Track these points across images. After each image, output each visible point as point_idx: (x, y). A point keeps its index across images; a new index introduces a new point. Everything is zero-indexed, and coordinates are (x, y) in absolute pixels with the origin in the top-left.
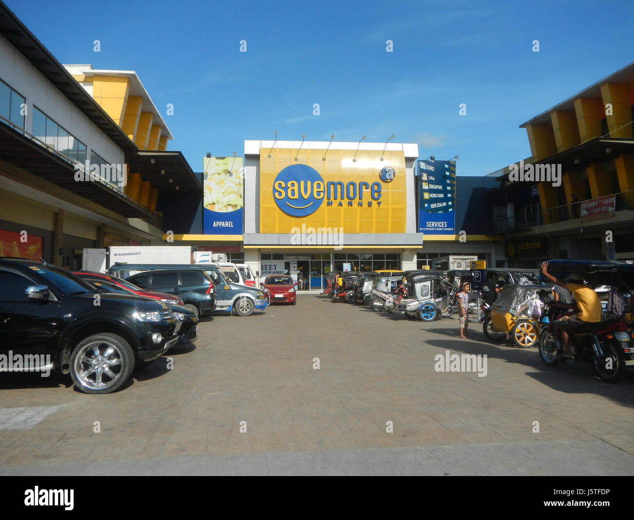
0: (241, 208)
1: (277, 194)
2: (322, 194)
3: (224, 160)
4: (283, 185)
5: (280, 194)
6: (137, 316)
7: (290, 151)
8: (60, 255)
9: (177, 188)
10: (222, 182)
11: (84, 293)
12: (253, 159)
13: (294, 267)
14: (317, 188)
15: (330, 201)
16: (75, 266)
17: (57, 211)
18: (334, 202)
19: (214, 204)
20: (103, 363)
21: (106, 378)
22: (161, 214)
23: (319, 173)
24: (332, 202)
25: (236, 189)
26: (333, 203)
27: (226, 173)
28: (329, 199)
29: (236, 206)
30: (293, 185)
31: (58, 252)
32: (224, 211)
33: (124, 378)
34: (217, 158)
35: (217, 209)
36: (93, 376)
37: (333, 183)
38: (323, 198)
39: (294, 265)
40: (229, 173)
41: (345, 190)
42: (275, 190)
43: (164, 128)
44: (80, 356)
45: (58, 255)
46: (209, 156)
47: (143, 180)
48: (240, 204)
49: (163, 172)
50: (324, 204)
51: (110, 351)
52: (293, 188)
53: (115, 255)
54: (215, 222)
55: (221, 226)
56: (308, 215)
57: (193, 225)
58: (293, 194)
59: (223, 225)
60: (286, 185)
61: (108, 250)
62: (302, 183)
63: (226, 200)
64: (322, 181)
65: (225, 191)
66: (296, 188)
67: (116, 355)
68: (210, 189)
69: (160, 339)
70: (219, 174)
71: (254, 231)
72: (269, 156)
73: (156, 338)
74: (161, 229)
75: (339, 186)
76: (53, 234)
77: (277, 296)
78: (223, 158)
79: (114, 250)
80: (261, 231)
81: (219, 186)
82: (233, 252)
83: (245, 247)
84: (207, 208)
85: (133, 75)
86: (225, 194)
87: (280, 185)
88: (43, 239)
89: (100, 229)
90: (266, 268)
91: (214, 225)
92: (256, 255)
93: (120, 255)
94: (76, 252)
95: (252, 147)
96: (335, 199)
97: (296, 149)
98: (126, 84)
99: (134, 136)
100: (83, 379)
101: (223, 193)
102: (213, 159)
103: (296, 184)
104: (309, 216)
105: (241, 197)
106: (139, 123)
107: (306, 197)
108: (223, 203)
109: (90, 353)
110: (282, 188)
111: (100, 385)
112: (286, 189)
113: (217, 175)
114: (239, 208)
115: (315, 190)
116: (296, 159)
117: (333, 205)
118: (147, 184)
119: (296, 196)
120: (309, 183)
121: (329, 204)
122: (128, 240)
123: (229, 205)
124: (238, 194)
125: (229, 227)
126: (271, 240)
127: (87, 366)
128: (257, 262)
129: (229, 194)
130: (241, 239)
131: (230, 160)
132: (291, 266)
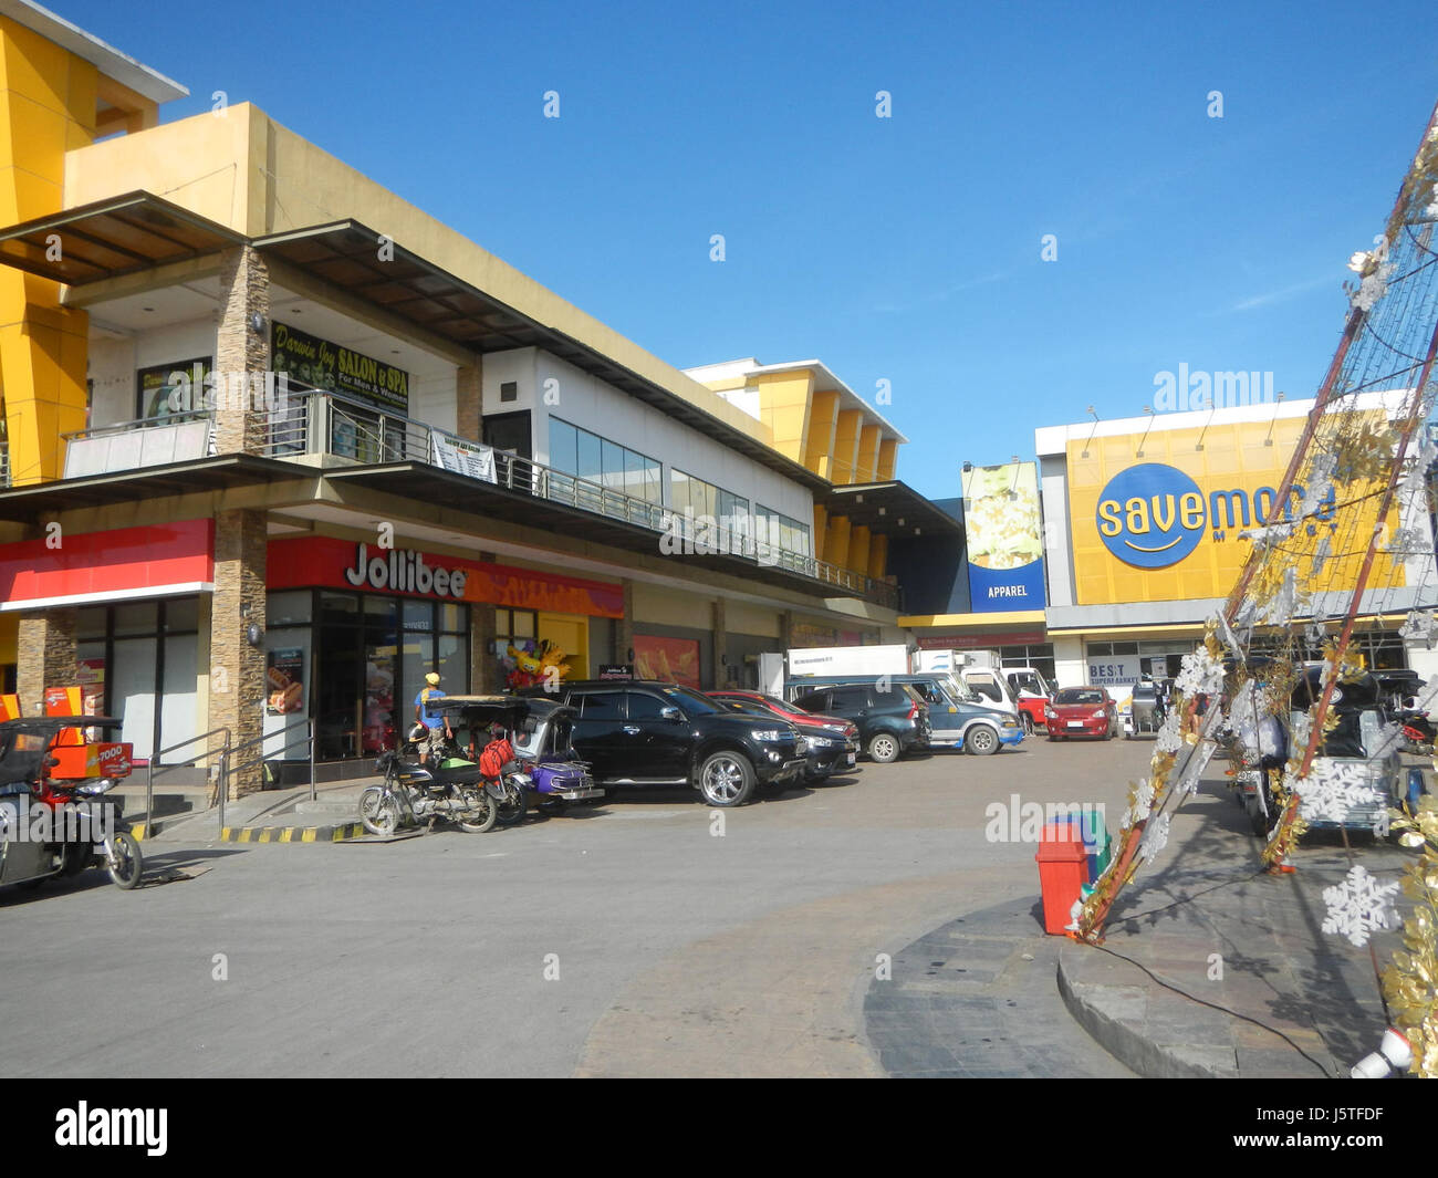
0: (1040, 559)
1: (1105, 527)
2: (1200, 519)
3: (1000, 471)
4: (1117, 508)
5: (1112, 525)
6: (756, 736)
7: (1127, 438)
8: (724, 664)
9: (918, 532)
10: (998, 512)
11: (711, 713)
12: (1054, 462)
13: (1161, 668)
14: (1189, 508)
15: (1219, 531)
16: (748, 681)
17: (715, 600)
18: (1228, 532)
19: (987, 554)
20: (726, 779)
21: (730, 793)
22: (893, 580)
23: (1191, 476)
24: (1223, 532)
25: (1026, 523)
26: (1226, 534)
27: (1004, 495)
28: (1218, 527)
29: (1029, 555)
30: (1136, 506)
31: (720, 661)
32: (1007, 566)
33: (745, 793)
34: (985, 469)
35: (994, 563)
36: (719, 791)
37: (1222, 495)
38: (1203, 527)
39: (1159, 664)
40: (1011, 494)
41: (1251, 506)
42: (1101, 520)
43: (886, 428)
44: (707, 772)
45: (721, 665)
46: (967, 468)
47: (854, 524)
48: (1035, 550)
49: (882, 511)
50: (1207, 539)
51: (732, 768)
52: (1137, 512)
53: (796, 662)
54: (991, 589)
55: (1004, 594)
56: (1173, 564)
57: (953, 596)
58: (1138, 524)
59: (1008, 593)
60: (1124, 508)
61: (786, 655)
62: (1156, 500)
63: (1007, 545)
64: (1200, 493)
65: (1006, 528)
66: (1143, 511)
67: (737, 771)
68: (978, 528)
69: (777, 758)
70: (991, 497)
71: (1069, 601)
72: (1085, 455)
73: (774, 757)
74: (894, 609)
75: (1236, 501)
76: (713, 634)
77: (1071, 724)
78: (996, 468)
79: (794, 654)
80: (1080, 601)
81: (994, 520)
82: (1031, 644)
83: (1050, 633)
84: (976, 563)
85: (817, 366)
86: (1007, 534)
87: (1110, 508)
88: (699, 642)
89: (784, 619)
90: (1101, 671)
91: (991, 594)
92: (1077, 648)
93: (803, 662)
94: (749, 658)
95: (1050, 440)
96: (1231, 526)
97: (1139, 434)
98: (807, 381)
99: (829, 458)
100: (710, 793)
101: (1002, 533)
102: (978, 473)
103: (1143, 503)
104: (1176, 566)
105: (1037, 538)
106: (837, 433)
107: (1165, 527)
108: (1003, 552)
109: (716, 770)
110: (1116, 514)
111: (726, 799)
112: (1123, 514)
113: (987, 501)
114: (1035, 558)
115: (1185, 511)
116: (1140, 455)
117: (1226, 538)
118: (863, 531)
119: (1146, 528)
120: (1170, 499)
121: (1218, 538)
122: (835, 632)
123: (1016, 554)
124: (1031, 530)
125: (1018, 597)
126: (1104, 618)
127: (714, 782)
128: (1080, 662)
129: (1014, 533)
130: (1042, 619)
131: (1009, 471)
132: (1155, 666)
